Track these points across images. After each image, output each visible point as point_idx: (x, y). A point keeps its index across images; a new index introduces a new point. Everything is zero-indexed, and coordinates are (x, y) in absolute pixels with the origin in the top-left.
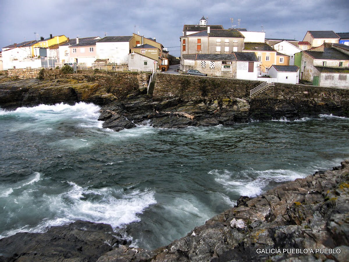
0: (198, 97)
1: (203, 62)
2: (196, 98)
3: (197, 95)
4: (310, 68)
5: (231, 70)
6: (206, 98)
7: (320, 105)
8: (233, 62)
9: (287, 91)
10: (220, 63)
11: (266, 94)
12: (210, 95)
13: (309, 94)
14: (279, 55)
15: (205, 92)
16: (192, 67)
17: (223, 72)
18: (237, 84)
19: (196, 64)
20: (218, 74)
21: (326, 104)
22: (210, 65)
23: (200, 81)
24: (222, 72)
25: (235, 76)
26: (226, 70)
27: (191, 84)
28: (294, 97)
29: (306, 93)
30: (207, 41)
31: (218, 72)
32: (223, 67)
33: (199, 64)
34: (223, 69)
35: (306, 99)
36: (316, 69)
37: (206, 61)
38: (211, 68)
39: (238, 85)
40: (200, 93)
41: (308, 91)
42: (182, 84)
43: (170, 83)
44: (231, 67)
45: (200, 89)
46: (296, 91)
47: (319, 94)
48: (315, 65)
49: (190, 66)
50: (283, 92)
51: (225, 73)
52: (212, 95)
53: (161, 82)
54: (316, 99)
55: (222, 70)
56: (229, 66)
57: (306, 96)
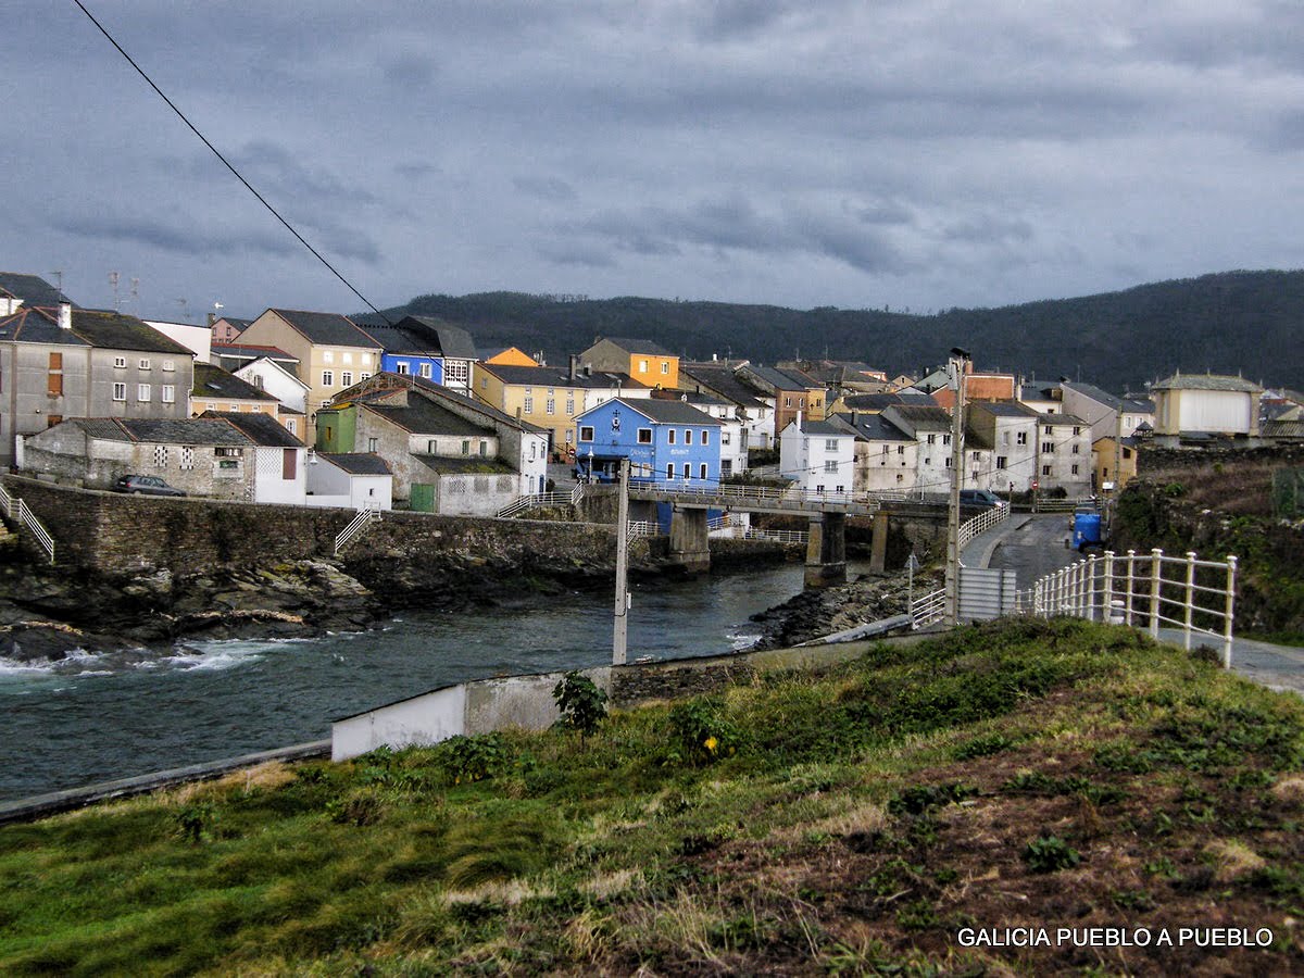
0: (210, 564)
1: (161, 448)
2: (206, 567)
3: (208, 560)
4: (397, 458)
5: (239, 473)
6: (230, 566)
7: (477, 567)
8: (247, 450)
9: (400, 530)
10: (209, 451)
11: (368, 546)
12: (237, 557)
13: (444, 539)
14: (285, 413)
15: (224, 548)
16: (125, 466)
17: (220, 480)
18: (294, 519)
19: (137, 454)
20: (203, 487)
21: (488, 563)
22: (182, 458)
23: (209, 515)
24: (215, 480)
25: (251, 492)
26: (228, 473)
27: (191, 526)
28: (416, 547)
29: (437, 534)
30: (85, 362)
31: (203, 481)
32: (217, 464)
33: (147, 455)
34: (217, 472)
35: (439, 552)
36: (419, 464)
37: (169, 448)
38: (184, 467)
39: (295, 524)
40: (213, 552)
41: (440, 529)
42: (167, 525)
43: (138, 524)
44: (240, 465)
45: (215, 542)
46: (417, 533)
47: (462, 535)
48: (413, 450)
49: (115, 463)
50: (392, 536)
51: (224, 483)
52: (242, 555)
53: (115, 523)
54: (458, 551)
55: (216, 475)
56: (235, 462)
57: (440, 543)
